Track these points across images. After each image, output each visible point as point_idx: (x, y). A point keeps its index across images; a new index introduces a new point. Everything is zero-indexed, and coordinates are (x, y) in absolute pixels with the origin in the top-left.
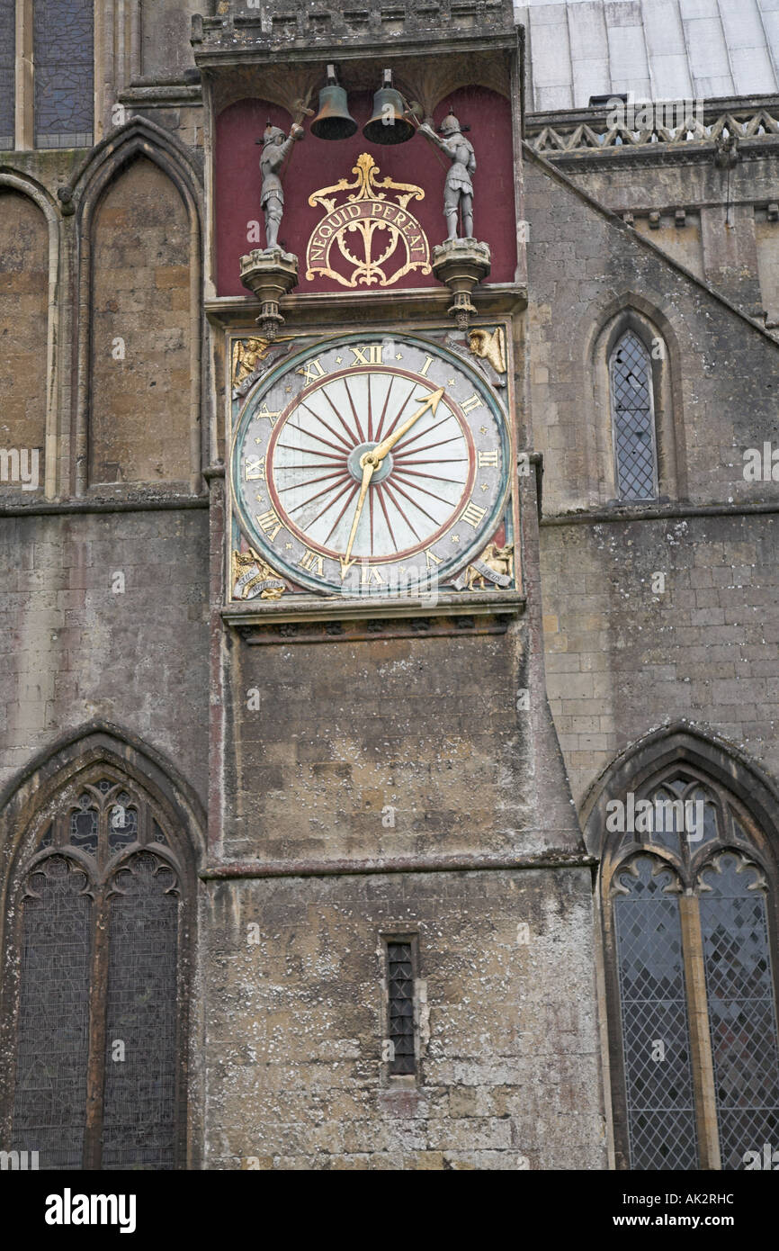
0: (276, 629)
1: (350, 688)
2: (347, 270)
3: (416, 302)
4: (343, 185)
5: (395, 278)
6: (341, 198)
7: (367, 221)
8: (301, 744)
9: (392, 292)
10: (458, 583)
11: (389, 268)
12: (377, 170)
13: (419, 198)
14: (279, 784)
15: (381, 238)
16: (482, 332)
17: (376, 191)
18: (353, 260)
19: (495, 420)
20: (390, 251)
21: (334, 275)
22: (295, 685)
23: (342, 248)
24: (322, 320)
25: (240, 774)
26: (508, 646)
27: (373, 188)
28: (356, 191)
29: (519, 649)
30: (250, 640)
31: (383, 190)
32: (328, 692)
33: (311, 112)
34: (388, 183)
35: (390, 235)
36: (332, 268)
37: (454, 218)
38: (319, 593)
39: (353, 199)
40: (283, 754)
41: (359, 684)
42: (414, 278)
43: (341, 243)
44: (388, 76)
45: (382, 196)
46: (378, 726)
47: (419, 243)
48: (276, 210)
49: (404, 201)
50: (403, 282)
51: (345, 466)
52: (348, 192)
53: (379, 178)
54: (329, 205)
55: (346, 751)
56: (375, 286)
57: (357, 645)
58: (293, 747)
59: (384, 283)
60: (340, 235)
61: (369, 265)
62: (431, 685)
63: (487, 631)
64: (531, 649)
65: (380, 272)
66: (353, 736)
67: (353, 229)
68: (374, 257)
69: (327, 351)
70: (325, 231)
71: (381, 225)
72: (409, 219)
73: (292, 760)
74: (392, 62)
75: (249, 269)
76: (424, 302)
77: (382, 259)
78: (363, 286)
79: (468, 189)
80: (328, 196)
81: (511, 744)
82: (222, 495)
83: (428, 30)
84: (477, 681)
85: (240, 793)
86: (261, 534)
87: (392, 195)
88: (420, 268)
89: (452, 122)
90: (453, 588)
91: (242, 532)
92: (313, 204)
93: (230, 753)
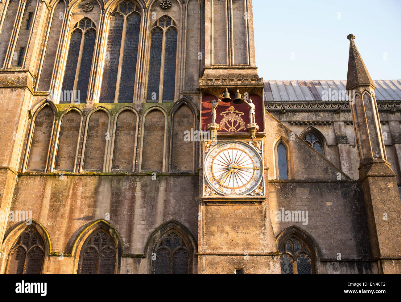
0: (213, 202)
1: (229, 215)
2: (228, 128)
3: (243, 135)
4: (227, 111)
5: (238, 130)
6: (227, 114)
7: (232, 119)
8: (218, 227)
9: (238, 133)
10: (252, 194)
11: (237, 128)
12: (234, 109)
13: (243, 115)
14: (213, 235)
15: (235, 122)
16: (257, 142)
17: (234, 113)
18: (230, 126)
19: (259, 160)
20: (237, 125)
21: (225, 129)
22: (217, 214)
23: (227, 124)
24: (224, 138)
25: (205, 233)
26: (262, 207)
27: (234, 112)
28: (230, 113)
29: (264, 209)
30: (207, 204)
31: (236, 113)
32: (224, 216)
33: (223, 97)
34: (237, 111)
35: (237, 122)
36: (225, 128)
37: (251, 119)
38: (222, 195)
39: (229, 114)
40: (214, 229)
41: (231, 214)
42: (242, 131)
43: (227, 123)
44: (238, 91)
45: (235, 114)
46: (234, 224)
47: (243, 124)
48: (215, 116)
49: (240, 115)
50: (240, 131)
51: (228, 168)
52: (228, 113)
53: (235, 110)
54: (225, 115)
55: (228, 229)
56: (234, 132)
57: (230, 206)
58: (216, 227)
59: (236, 131)
60: (227, 121)
61: (233, 127)
62: (246, 216)
63: (258, 204)
64: (267, 208)
65: (235, 129)
66: (229, 225)
67: (229, 120)
68: (234, 126)
69: (224, 144)
70: (224, 120)
71: (235, 120)
72: (241, 119)
73: (216, 230)
74: (239, 88)
75: (209, 127)
76: (245, 135)
77: (235, 127)
78: (232, 132)
79: (254, 113)
80: (224, 114)
81: (263, 229)
82: (202, 173)
83: (246, 82)
84: (256, 215)
85: (205, 237)
86: (210, 182)
87: (237, 114)
88: (243, 129)
89: (251, 100)
90: (251, 195)
91: (206, 181)
92: (221, 115)
93: (203, 228)
